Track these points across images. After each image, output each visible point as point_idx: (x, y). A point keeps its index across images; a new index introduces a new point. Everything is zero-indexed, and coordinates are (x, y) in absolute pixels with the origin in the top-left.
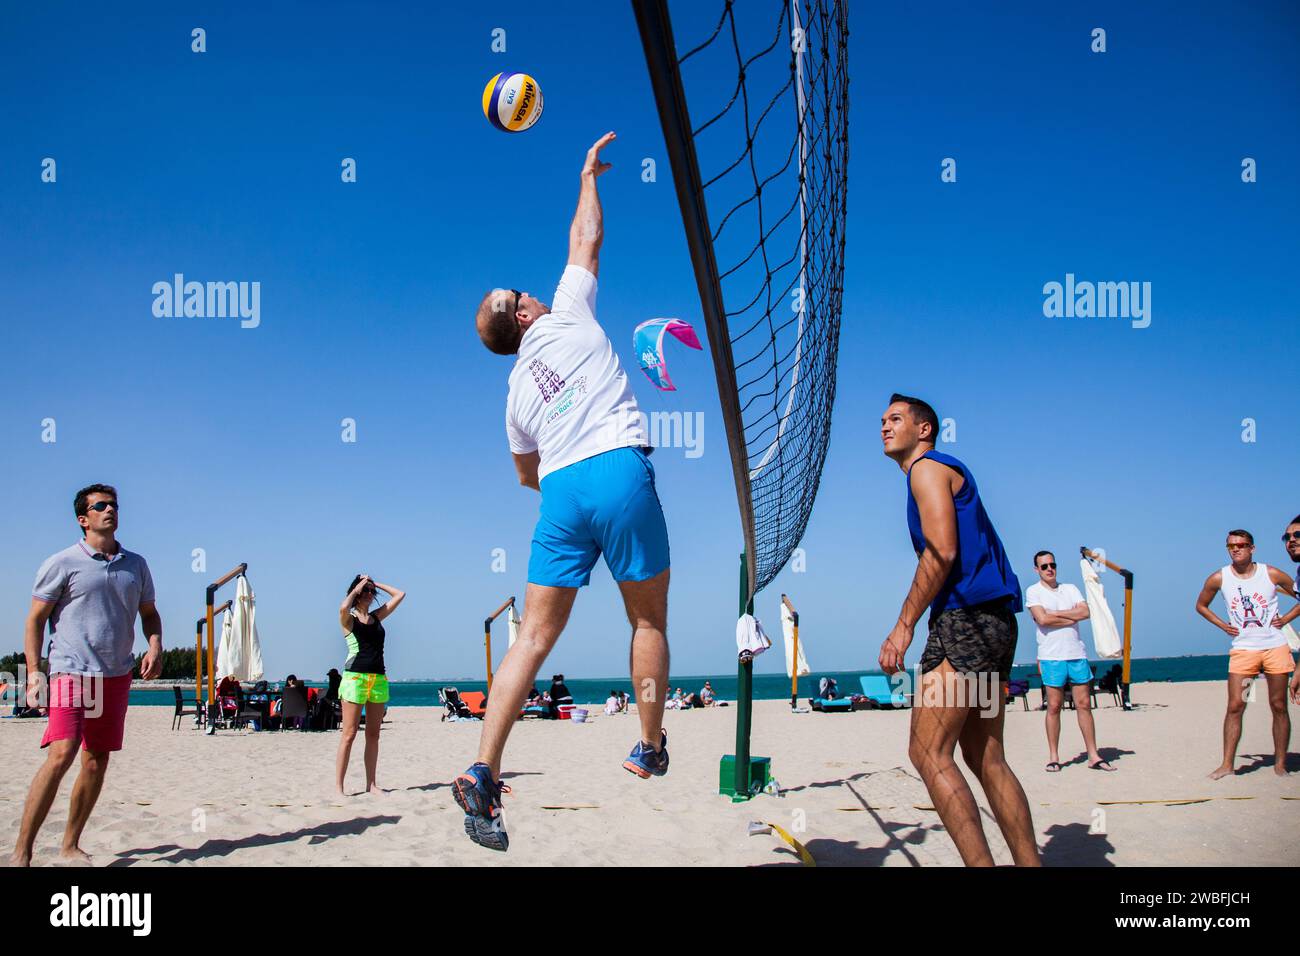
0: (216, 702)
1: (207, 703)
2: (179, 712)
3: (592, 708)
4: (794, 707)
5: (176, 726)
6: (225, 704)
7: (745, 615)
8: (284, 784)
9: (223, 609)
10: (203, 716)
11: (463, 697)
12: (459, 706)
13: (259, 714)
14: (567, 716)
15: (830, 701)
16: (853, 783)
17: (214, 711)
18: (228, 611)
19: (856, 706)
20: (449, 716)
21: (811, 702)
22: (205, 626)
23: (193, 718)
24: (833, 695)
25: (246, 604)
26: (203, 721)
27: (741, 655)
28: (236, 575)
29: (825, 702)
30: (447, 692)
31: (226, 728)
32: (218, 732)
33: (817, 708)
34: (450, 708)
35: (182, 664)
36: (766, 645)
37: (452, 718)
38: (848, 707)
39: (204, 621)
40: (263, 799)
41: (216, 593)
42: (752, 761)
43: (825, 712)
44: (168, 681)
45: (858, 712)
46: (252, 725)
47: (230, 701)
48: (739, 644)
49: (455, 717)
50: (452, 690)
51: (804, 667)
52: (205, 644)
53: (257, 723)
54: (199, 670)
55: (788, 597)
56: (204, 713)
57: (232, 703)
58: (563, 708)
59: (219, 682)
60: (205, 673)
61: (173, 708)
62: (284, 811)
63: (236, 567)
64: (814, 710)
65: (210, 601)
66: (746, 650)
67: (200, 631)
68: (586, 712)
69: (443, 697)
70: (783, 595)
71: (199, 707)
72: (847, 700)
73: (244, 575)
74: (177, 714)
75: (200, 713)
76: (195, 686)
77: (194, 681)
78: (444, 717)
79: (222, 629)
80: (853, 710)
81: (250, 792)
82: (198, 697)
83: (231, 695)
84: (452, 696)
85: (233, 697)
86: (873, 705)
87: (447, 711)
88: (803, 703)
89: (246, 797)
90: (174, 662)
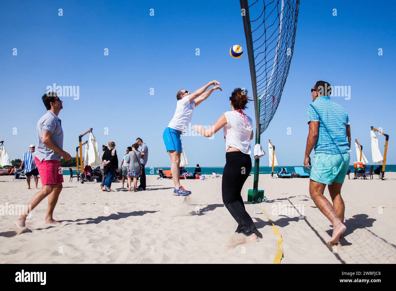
0: (84, 173)
1: (81, 174)
2: (72, 177)
3: (207, 176)
4: (272, 176)
5: (71, 181)
6: (87, 174)
7: (257, 144)
8: (107, 198)
9: (85, 144)
10: (80, 178)
11: (164, 172)
12: (163, 175)
13: (98, 177)
14: (198, 178)
15: (284, 175)
16: (290, 199)
17: (83, 176)
18: (86, 144)
19: (293, 176)
20: (160, 178)
21: (278, 175)
22: (79, 149)
23: (76, 179)
24: (285, 173)
25: (93, 141)
26: (80, 179)
27: (255, 157)
28: (89, 132)
29: (282, 175)
30: (159, 170)
31: (87, 182)
32: (84, 183)
33: (280, 177)
34: (160, 175)
35: (72, 162)
36: (264, 154)
37: (161, 179)
38: (290, 177)
39: (78, 147)
40: (100, 202)
41: (82, 138)
42: (258, 191)
43: (283, 178)
44: (67, 167)
45: (293, 178)
46: (95, 180)
47: (88, 173)
48: (254, 153)
49: (162, 178)
50: (161, 170)
51: (276, 164)
52: (79, 155)
53: (97, 180)
54: (78, 164)
55: (271, 141)
56: (80, 177)
57: (89, 174)
58: (197, 176)
59: (84, 167)
60: (80, 164)
61: (70, 176)
62: (107, 206)
63: (89, 129)
64: (279, 177)
65: (80, 140)
66: (257, 155)
67: (77, 150)
68: (204, 177)
69: (158, 172)
70: (269, 140)
71: (78, 175)
72: (290, 175)
73: (92, 132)
74: (71, 177)
75: (79, 177)
76: (77, 169)
77: (76, 167)
78: (158, 178)
79: (85, 150)
80: (292, 178)
81: (96, 200)
82: (78, 172)
83: (88, 171)
84: (161, 171)
85: (89, 171)
86: (298, 176)
87: (159, 176)
88: (275, 175)
89: (95, 202)
90: (69, 162)
